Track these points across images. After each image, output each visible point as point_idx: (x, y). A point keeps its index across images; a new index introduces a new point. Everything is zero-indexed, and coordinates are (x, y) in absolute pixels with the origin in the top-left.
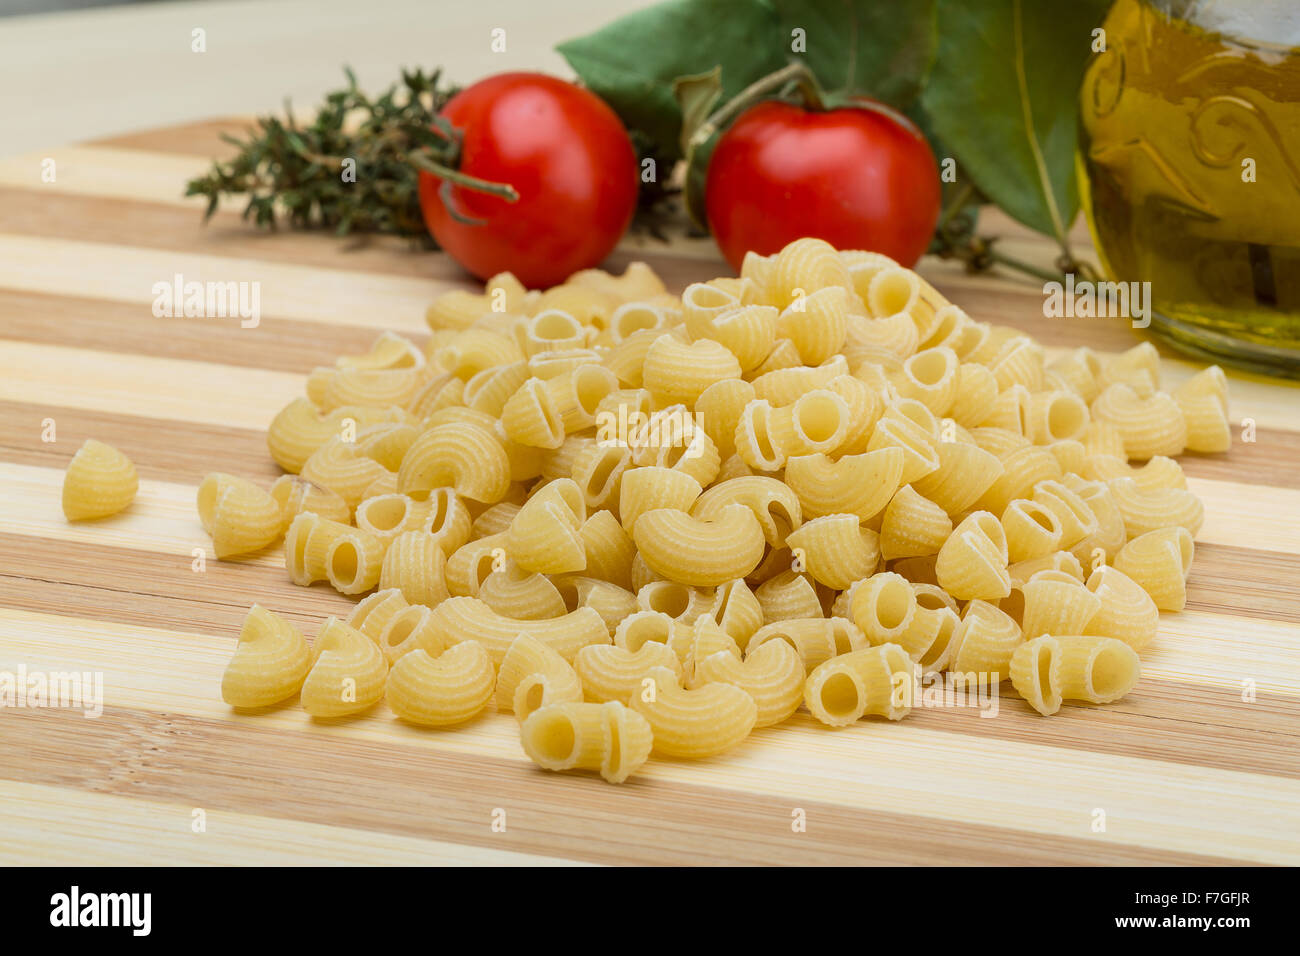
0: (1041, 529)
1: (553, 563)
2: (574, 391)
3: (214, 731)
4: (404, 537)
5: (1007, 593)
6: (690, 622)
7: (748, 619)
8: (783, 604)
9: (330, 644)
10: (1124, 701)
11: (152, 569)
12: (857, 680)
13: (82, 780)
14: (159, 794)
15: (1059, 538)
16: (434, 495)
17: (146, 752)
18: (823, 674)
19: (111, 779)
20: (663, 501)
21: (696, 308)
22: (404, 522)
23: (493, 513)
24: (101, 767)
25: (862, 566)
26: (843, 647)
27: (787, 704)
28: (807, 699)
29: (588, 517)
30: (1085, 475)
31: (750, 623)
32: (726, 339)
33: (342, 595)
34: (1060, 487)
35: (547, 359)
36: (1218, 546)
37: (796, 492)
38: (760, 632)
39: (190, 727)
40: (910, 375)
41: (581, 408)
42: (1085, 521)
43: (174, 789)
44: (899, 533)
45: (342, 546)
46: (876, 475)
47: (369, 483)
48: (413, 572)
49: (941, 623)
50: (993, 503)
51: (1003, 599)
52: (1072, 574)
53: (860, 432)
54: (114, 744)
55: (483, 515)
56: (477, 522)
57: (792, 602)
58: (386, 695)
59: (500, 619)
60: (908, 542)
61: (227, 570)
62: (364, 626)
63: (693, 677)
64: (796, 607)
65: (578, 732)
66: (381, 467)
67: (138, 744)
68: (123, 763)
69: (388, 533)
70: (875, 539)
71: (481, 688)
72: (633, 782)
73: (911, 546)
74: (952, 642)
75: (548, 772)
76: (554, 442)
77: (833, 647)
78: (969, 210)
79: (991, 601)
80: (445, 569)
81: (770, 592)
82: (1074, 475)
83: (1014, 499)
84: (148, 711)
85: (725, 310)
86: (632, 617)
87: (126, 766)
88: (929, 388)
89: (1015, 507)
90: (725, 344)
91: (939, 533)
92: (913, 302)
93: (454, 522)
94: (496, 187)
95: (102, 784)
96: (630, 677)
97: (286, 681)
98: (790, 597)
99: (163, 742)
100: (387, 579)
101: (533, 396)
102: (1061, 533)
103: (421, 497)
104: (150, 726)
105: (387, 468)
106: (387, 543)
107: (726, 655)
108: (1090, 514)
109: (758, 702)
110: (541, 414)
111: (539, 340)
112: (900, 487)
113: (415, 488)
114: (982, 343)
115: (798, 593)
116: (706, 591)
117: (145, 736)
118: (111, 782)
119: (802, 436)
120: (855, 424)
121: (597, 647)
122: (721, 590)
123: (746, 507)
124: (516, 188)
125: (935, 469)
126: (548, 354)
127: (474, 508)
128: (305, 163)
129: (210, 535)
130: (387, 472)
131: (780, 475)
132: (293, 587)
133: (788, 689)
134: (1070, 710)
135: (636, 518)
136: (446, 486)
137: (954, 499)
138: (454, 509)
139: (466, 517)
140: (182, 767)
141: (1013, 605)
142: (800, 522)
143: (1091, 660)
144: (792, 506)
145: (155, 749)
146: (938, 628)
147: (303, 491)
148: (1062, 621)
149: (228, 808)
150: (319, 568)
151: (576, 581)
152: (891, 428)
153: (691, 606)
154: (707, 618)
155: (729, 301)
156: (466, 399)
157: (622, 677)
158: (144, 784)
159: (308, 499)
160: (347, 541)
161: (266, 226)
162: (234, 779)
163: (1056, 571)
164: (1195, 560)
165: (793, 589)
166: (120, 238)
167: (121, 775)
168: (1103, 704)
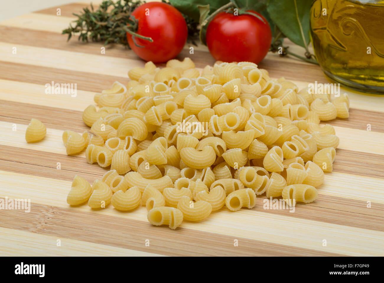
0: (293, 151)
1: (158, 162)
2: (165, 109)
3: (65, 212)
4: (118, 152)
5: (282, 170)
6: (195, 180)
7: (210, 179)
8: (221, 174)
9: (96, 188)
10: (314, 202)
11: (49, 158)
12: (240, 198)
13: (29, 228)
14: (49, 233)
15: (297, 153)
16: (127, 138)
17: (46, 219)
18: (231, 196)
19: (36, 228)
20: (188, 145)
21: (199, 85)
22: (118, 146)
23: (143, 143)
24: (34, 224)
25: (243, 162)
26: (237, 188)
27: (221, 205)
28: (226, 204)
29: (168, 148)
30: (307, 131)
31: (211, 180)
32: (207, 95)
33: (101, 167)
34: (298, 137)
35: (158, 98)
36: (343, 150)
37: (225, 141)
38: (213, 183)
39: (58, 211)
40: (258, 103)
41: (167, 114)
42: (305, 147)
43: (53, 231)
44: (253, 153)
45: (101, 154)
46: (247, 138)
47: (110, 133)
48: (120, 163)
49: (264, 180)
50: (279, 143)
51: (281, 172)
52: (301, 164)
53: (243, 123)
54: (38, 216)
55: (140, 144)
56: (138, 146)
57: (223, 173)
58: (111, 202)
59: (143, 179)
60: (256, 155)
61: (70, 159)
62: (106, 181)
63: (195, 196)
64: (224, 175)
65: (163, 215)
66: (112, 128)
67: (44, 216)
68: (40, 223)
69: (114, 149)
70: (247, 154)
71: (137, 200)
72: (178, 229)
73: (256, 156)
74: (267, 185)
75: (155, 226)
76: (159, 124)
77: (234, 187)
78: (281, 39)
79: (277, 172)
80: (129, 161)
81: (218, 170)
82: (303, 131)
83: (285, 142)
84: (47, 206)
85: (207, 86)
86: (179, 179)
87: (40, 224)
88: (263, 107)
89: (286, 144)
90: (207, 96)
91: (264, 153)
92: (260, 79)
93: (132, 147)
94: (147, 38)
95: (34, 230)
96: (178, 198)
97: (85, 198)
98: (223, 172)
99: (51, 216)
100: (113, 164)
101: (154, 112)
102: (298, 151)
103: (123, 138)
104: (47, 211)
105: (114, 128)
106: (113, 153)
107: (204, 192)
108: (306, 144)
109: (212, 205)
110: (156, 116)
111: (156, 92)
112: (254, 140)
113: (121, 136)
114: (280, 90)
115: (225, 170)
116: (200, 170)
117: (47, 214)
118: (36, 229)
119: (227, 125)
120: (242, 120)
121: (169, 188)
122: (204, 171)
123: (211, 147)
124: (152, 38)
125: (263, 134)
126: (159, 96)
127: (138, 142)
128: (95, 24)
129: (66, 147)
130: (114, 129)
131: (220, 136)
132: (88, 164)
133: (221, 201)
134: (299, 205)
135: (181, 150)
136: (130, 135)
137: (269, 142)
138: (132, 143)
139: (135, 145)
140: (56, 224)
141: (284, 174)
142: (226, 150)
143: (304, 192)
144: (224, 146)
145: (48, 218)
146: (263, 181)
147: (91, 136)
148: (297, 180)
149: (67, 237)
150: (95, 159)
151: (165, 166)
152: (251, 123)
153: (195, 175)
154: (199, 180)
155: (208, 82)
156: (137, 107)
157: (176, 198)
158: (45, 230)
159: (92, 139)
160: (102, 153)
161: (85, 41)
162: (70, 228)
163: (297, 163)
164: (336, 155)
165: (224, 169)
166: (44, 45)
167: (39, 227)
168: (308, 203)
